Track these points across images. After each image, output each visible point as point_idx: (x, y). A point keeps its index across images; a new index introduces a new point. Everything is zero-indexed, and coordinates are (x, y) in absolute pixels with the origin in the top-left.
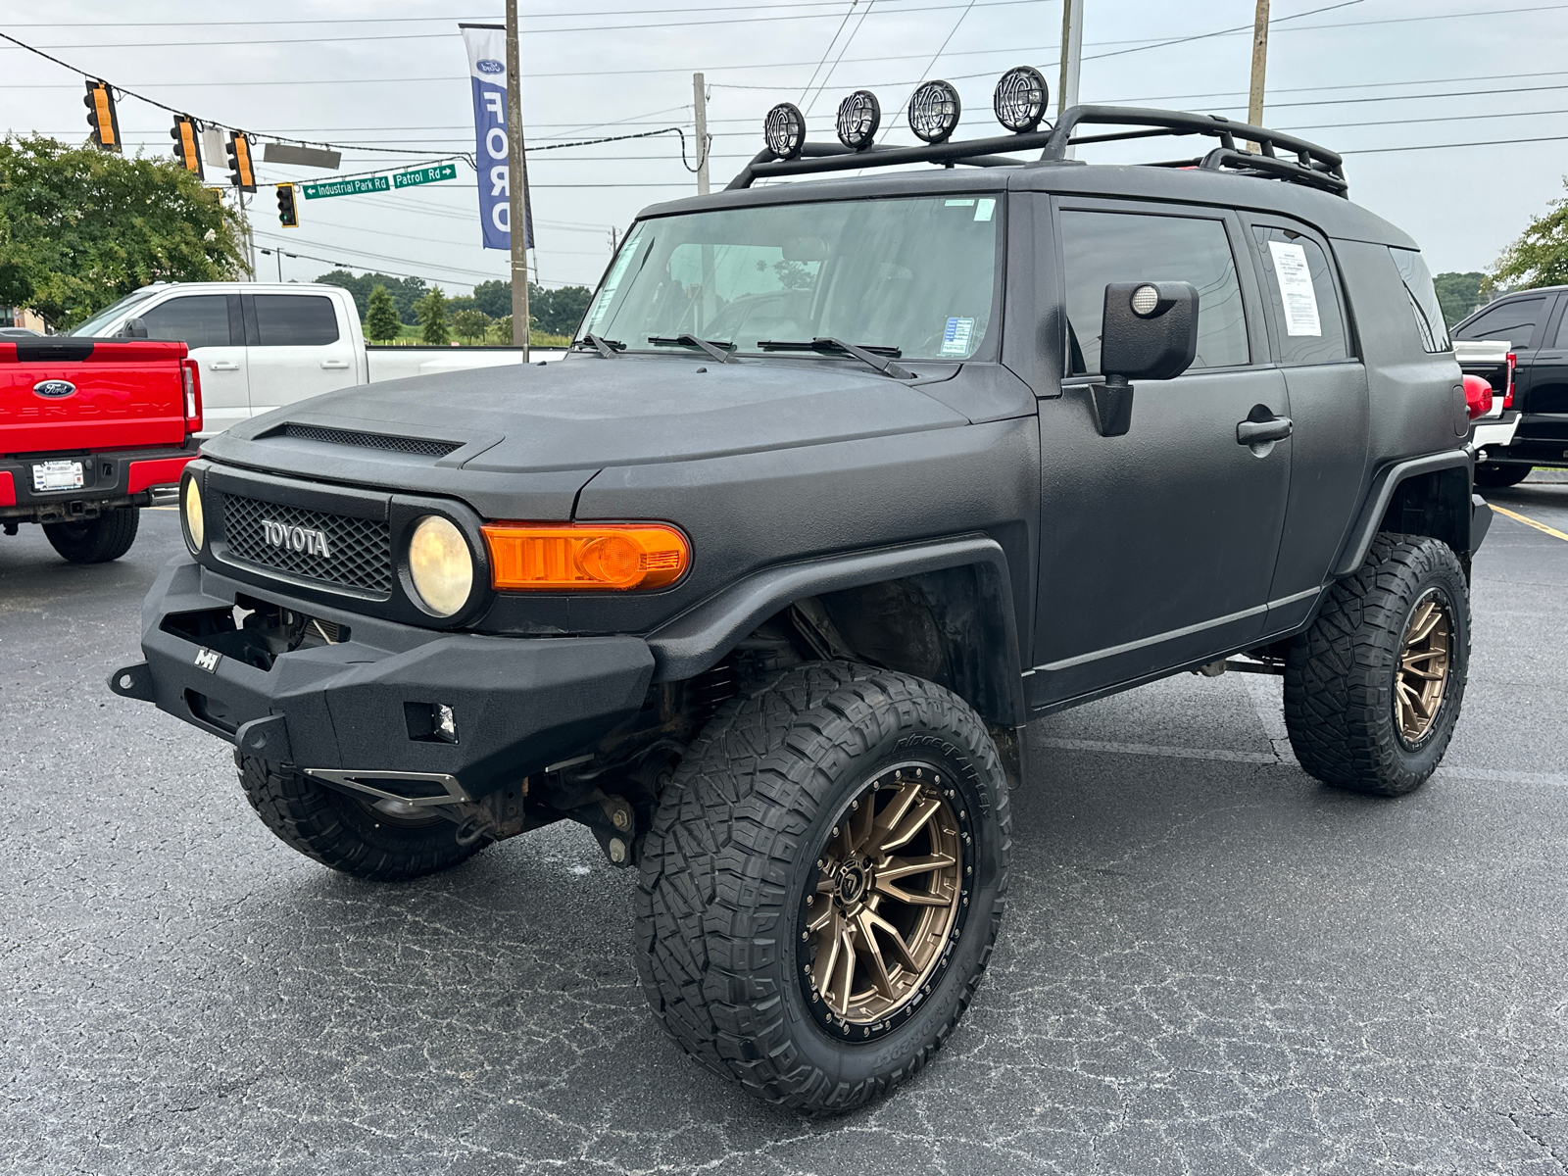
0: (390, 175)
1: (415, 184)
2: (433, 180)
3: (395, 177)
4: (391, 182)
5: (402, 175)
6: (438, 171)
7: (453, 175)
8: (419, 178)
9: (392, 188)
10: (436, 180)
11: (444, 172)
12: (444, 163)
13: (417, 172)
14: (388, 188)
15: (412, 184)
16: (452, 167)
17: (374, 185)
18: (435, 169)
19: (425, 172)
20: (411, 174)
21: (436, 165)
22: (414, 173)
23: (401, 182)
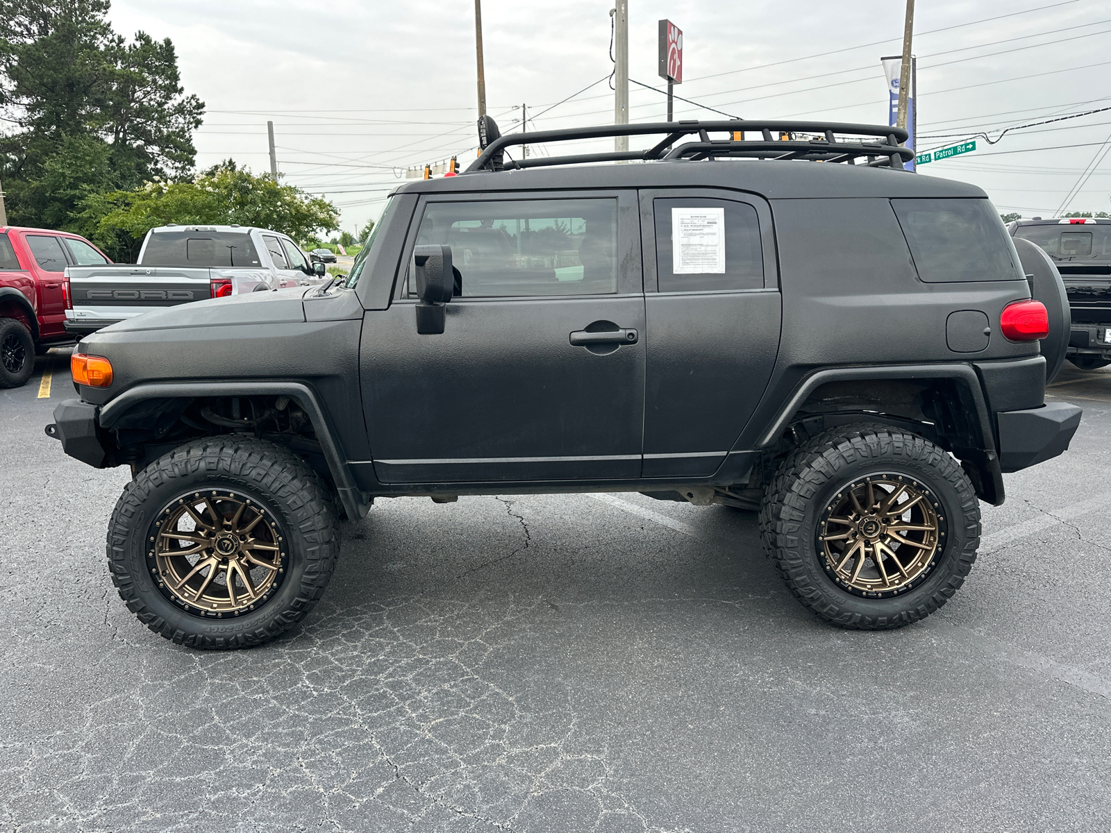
0: (932, 153)
1: (948, 156)
2: (960, 153)
3: (935, 153)
4: (933, 157)
5: (940, 152)
6: (964, 147)
7: (974, 148)
8: (951, 152)
9: (933, 161)
10: (962, 152)
11: (968, 147)
12: (969, 141)
13: (950, 149)
14: (930, 161)
15: (946, 157)
16: (974, 143)
17: (921, 160)
18: (962, 146)
19: (955, 148)
20: (945, 150)
21: (963, 143)
22: (948, 150)
23: (939, 156)
